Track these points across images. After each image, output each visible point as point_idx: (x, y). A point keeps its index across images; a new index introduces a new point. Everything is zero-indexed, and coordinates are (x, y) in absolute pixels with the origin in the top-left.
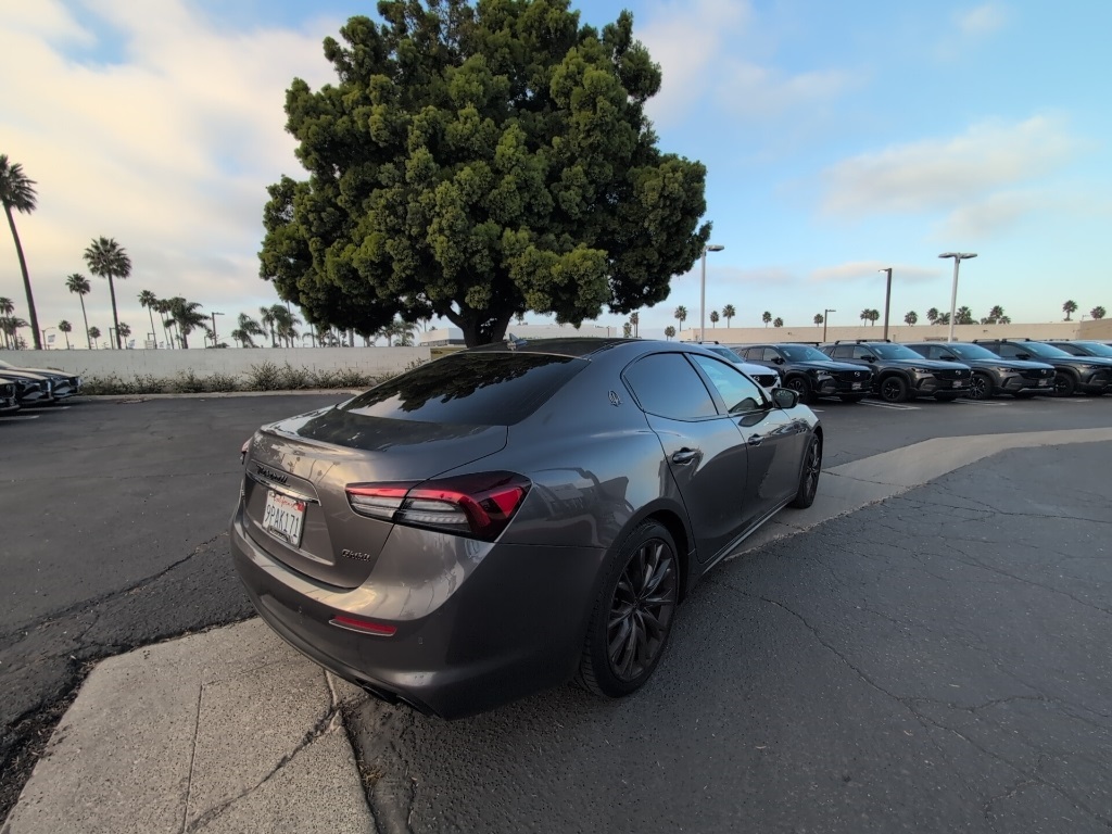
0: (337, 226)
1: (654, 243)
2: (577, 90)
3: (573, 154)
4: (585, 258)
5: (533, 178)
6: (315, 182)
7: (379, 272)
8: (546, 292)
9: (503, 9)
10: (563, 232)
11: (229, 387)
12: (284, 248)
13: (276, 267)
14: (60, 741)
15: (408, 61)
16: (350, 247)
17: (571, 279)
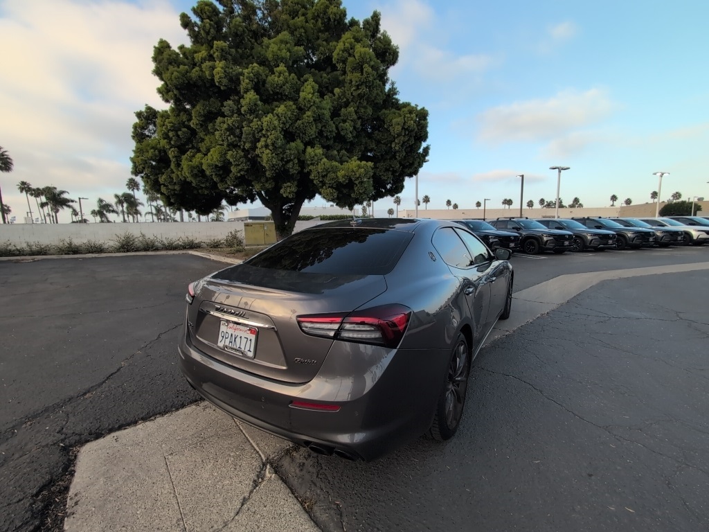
0: (189, 141)
1: (397, 157)
2: (350, 59)
3: (348, 100)
4: (359, 167)
5: (323, 114)
6: (173, 110)
7: (221, 172)
8: (334, 188)
9: (298, 4)
10: (341, 149)
11: (100, 250)
12: (150, 154)
13: (144, 168)
14: (76, 503)
15: (239, 33)
16: (199, 155)
17: (350, 180)
